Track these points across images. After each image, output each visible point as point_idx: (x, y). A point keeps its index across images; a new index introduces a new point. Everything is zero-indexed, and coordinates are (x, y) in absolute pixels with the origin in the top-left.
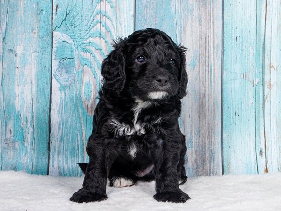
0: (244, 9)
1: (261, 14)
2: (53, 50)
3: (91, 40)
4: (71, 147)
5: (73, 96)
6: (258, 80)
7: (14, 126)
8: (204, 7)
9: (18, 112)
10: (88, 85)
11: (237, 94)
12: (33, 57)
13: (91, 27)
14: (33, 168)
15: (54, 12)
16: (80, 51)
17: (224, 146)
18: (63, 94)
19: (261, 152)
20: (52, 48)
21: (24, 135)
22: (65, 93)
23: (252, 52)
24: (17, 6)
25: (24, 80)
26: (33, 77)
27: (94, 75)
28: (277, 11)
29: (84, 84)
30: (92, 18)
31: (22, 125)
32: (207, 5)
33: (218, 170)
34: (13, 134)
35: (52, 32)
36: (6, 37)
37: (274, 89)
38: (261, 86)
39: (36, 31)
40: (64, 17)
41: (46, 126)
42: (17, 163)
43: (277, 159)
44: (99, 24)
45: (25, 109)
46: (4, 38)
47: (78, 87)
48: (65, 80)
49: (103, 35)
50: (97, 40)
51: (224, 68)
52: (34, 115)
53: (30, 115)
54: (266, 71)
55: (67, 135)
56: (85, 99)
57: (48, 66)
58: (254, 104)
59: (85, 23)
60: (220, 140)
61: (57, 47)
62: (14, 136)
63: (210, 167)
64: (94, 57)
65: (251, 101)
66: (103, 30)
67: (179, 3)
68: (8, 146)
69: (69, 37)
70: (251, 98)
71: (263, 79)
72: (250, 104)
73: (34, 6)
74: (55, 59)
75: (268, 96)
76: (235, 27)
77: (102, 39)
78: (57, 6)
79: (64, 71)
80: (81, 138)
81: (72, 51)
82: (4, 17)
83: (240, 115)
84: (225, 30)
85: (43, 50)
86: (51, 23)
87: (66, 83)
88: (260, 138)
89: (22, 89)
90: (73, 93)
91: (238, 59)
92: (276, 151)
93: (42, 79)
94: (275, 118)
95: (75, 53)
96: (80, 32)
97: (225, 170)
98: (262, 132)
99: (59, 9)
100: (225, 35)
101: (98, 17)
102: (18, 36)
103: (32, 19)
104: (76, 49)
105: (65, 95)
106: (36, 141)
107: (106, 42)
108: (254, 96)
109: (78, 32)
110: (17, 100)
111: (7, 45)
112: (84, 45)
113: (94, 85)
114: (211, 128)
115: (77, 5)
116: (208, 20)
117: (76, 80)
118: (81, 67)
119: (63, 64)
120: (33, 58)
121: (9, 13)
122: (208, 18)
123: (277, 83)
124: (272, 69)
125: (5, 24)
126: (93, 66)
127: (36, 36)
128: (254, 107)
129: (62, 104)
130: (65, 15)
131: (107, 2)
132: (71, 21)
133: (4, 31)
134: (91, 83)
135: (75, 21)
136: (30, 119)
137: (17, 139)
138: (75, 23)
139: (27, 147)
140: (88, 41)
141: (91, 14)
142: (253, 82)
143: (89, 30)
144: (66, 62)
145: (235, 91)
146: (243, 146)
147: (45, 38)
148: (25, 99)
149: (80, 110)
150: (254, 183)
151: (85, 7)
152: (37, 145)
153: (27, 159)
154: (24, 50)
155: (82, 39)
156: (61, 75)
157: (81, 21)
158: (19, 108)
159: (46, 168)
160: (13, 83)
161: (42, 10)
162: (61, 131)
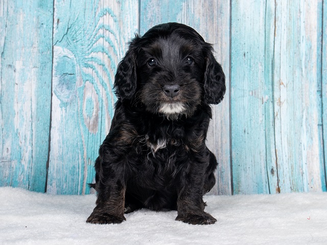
0: (252, 24)
1: (270, 29)
2: (54, 65)
3: (93, 55)
4: (71, 166)
5: (74, 113)
6: (267, 97)
7: (12, 144)
8: (211, 21)
9: (17, 130)
10: (90, 101)
11: (246, 111)
12: (32, 72)
13: (93, 42)
14: (30, 187)
15: (55, 26)
16: (82, 66)
17: (233, 164)
18: (64, 111)
19: (272, 171)
20: (53, 63)
21: (22, 153)
22: (66, 110)
23: (261, 68)
24: (16, 20)
25: (23, 97)
26: (33, 93)
27: (96, 91)
28: (287, 27)
29: (86, 100)
30: (94, 33)
31: (20, 144)
32: (215, 19)
33: (227, 189)
34: (10, 152)
35: (53, 47)
36: (5, 52)
37: (284, 106)
38: (271, 103)
39: (36, 45)
40: (66, 31)
41: (46, 144)
42: (13, 181)
43: (290, 178)
44: (101, 39)
45: (24, 127)
46: (3, 53)
47: (79, 104)
48: (66, 96)
49: (106, 50)
50: (100, 56)
51: (232, 84)
52: (34, 133)
53: (29, 134)
54: (276, 87)
55: (67, 153)
56: (86, 116)
57: (48, 82)
58: (263, 122)
59: (87, 37)
60: (229, 158)
61: (57, 62)
62: (11, 154)
63: (218, 186)
64: (97, 72)
65: (261, 119)
66: (107, 45)
67: (185, 17)
68: (4, 164)
69: (70, 52)
70: (261, 115)
71: (273, 96)
72: (260, 122)
73: (35, 20)
74: (56, 74)
75: (279, 113)
76: (243, 43)
77: (105, 54)
78: (58, 20)
79: (65, 87)
80: (82, 157)
81: (73, 66)
82: (3, 31)
83: (249, 132)
84: (232, 45)
85: (43, 65)
86: (51, 37)
87: (66, 100)
88: (271, 156)
89: (22, 107)
90: (74, 110)
91: (246, 75)
92: (288, 169)
93: (42, 96)
94: (286, 136)
95: (77, 68)
96: (82, 47)
97: (234, 189)
98: (273, 150)
99: (60, 23)
100: (233, 51)
101: (101, 31)
102: (17, 51)
103: (32, 33)
104: (78, 65)
105: (66, 112)
106: (34, 159)
107: (109, 57)
108: (264, 114)
109: (79, 46)
110: (16, 118)
111: (6, 60)
112: (86, 60)
113: (96, 101)
114: (220, 146)
115: (79, 19)
116: (215, 35)
117: (77, 96)
118: (83, 83)
119: (64, 80)
120: (32, 74)
121: (8, 27)
122: (215, 33)
123: (287, 100)
124: (282, 86)
125: (3, 38)
126: (96, 81)
127: (36, 50)
128: (264, 125)
129: (62, 121)
130: (66, 29)
131: (110, 16)
132: (73, 36)
133: (2, 45)
134: (94, 99)
135: (77, 36)
136: (29, 137)
137: (14, 157)
138: (77, 38)
139: (24, 166)
140: (90, 56)
141: (93, 28)
142: (263, 100)
143: (91, 45)
144: (67, 77)
145: (244, 108)
146: (253, 165)
147: (45, 53)
148: (25, 117)
149: (82, 128)
150: (268, 202)
151: (88, 21)
152: (35, 164)
153: (24, 178)
154: (24, 65)
155: (84, 54)
156: (62, 91)
157: (83, 35)
158: (18, 126)
159: (44, 186)
160: (12, 100)
161: (42, 24)
162: (61, 149)
